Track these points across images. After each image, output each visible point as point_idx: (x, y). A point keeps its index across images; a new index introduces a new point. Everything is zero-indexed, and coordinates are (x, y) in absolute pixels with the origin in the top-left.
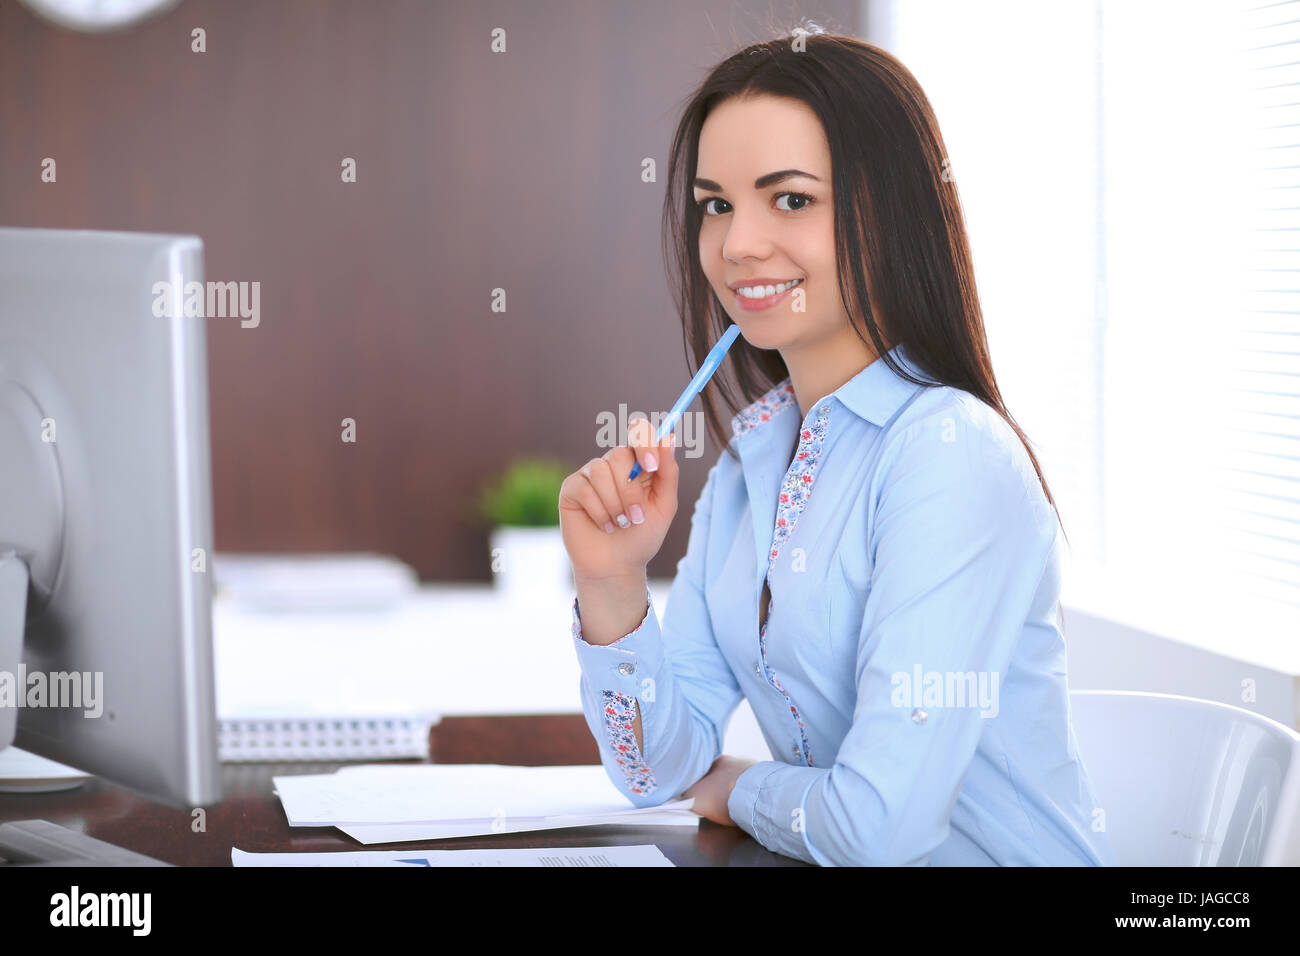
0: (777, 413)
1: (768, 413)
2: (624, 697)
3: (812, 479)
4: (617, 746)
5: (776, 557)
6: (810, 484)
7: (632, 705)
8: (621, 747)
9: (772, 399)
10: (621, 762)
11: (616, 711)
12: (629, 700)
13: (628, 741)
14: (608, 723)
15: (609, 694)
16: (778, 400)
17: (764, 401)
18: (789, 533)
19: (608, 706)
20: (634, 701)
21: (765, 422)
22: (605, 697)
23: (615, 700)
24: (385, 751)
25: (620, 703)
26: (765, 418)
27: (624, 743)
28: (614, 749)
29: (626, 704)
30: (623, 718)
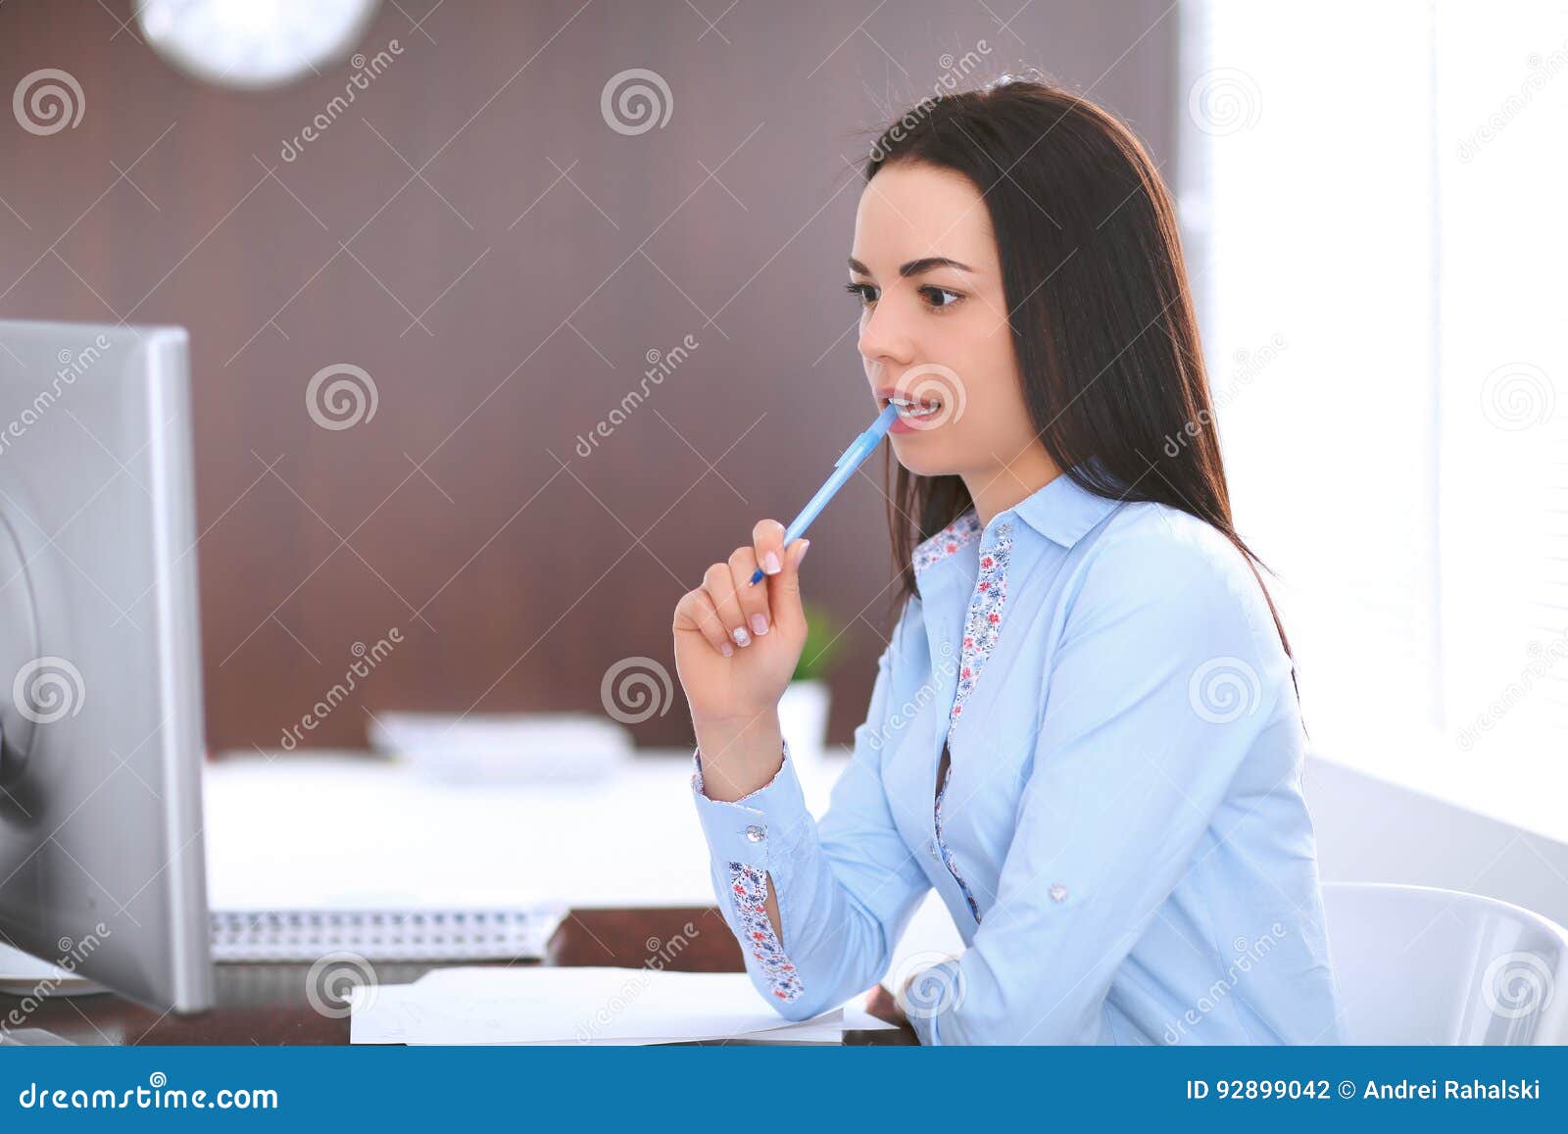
0: (967, 543)
1: (954, 543)
2: (754, 870)
3: (1000, 618)
4: (751, 934)
5: (959, 714)
6: (996, 624)
7: (762, 881)
8: (757, 936)
9: (961, 528)
10: (758, 956)
11: (745, 889)
12: (759, 874)
13: (763, 927)
14: (738, 904)
15: (736, 867)
16: (967, 528)
17: (951, 530)
18: (974, 685)
19: (736, 882)
20: (765, 876)
21: (951, 554)
22: (731, 871)
23: (743, 875)
24: (493, 949)
25: (749, 879)
26: (951, 549)
27: (759, 930)
28: (749, 938)
29: (756, 880)
30: (753, 899)
